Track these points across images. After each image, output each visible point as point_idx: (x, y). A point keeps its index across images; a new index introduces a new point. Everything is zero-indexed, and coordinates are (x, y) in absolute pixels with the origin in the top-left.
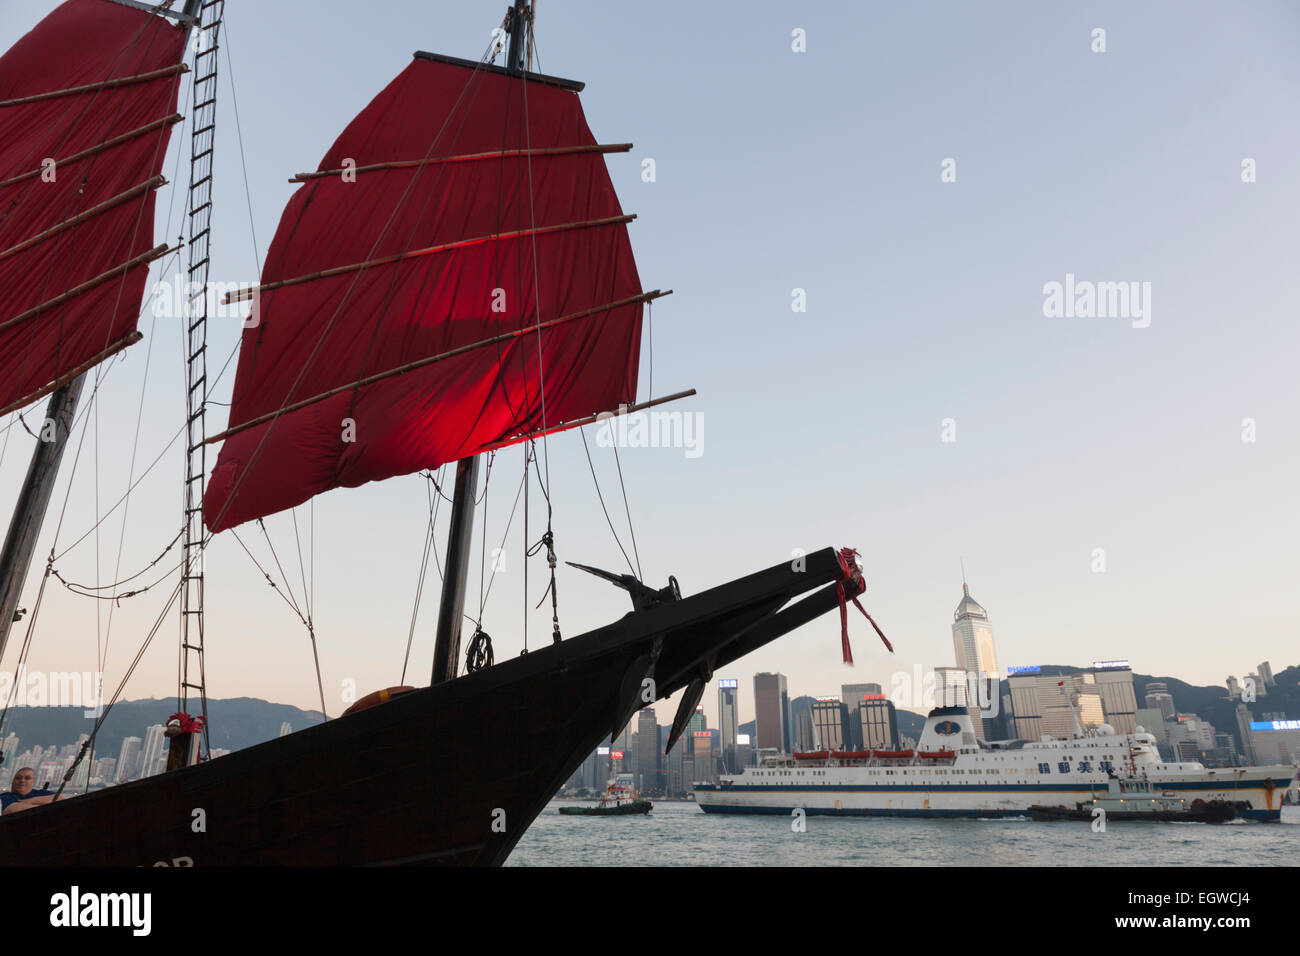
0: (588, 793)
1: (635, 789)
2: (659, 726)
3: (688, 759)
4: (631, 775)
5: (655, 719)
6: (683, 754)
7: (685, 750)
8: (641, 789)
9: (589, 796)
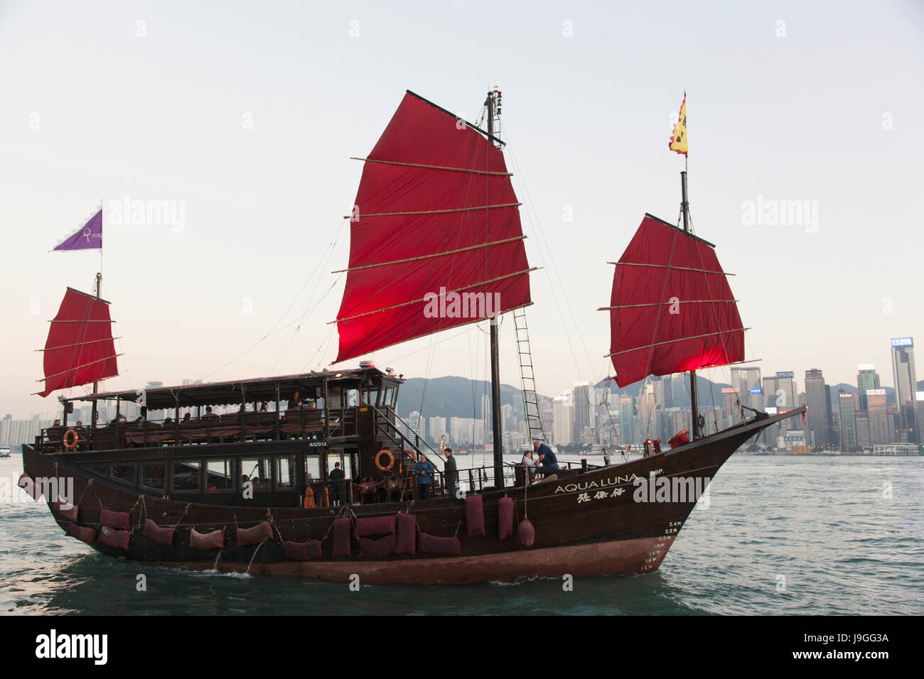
0: (760, 448)
1: (807, 444)
2: (827, 387)
3: (861, 416)
4: (802, 432)
5: (823, 379)
6: (856, 411)
7: (857, 408)
8: (813, 444)
9: (761, 451)
